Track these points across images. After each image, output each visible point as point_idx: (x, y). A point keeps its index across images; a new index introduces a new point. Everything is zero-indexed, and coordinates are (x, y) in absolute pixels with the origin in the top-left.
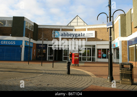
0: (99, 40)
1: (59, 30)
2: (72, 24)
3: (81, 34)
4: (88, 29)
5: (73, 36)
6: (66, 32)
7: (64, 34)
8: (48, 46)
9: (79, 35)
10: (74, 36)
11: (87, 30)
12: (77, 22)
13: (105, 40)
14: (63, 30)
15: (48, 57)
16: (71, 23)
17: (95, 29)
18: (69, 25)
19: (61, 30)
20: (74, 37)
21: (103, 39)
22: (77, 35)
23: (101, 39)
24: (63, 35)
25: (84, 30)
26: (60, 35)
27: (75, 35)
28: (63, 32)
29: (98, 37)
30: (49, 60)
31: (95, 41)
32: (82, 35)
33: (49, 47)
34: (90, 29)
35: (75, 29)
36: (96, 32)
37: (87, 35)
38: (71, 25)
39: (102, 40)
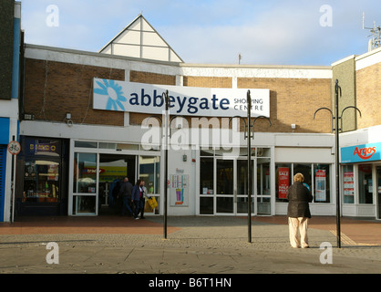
0: (286, 129)
1: (118, 75)
2: (118, 50)
3: (214, 99)
4: (239, 79)
5: (182, 106)
6: (149, 89)
7: (143, 96)
8: (73, 150)
9: (205, 104)
10: (186, 107)
11: (235, 83)
12: (141, 45)
13: (307, 127)
14: (135, 76)
15: (74, 197)
16: (115, 46)
17: (270, 84)
18: (108, 52)
19: (127, 75)
20: (185, 112)
21: (301, 125)
22: (197, 105)
23: (293, 126)
24: (140, 101)
25: (226, 82)
26: (124, 99)
27: (187, 103)
28: (137, 87)
29: (282, 117)
30: (77, 214)
31: (266, 130)
32: (218, 103)
33: (76, 154)
34: (249, 79)
35: (185, 78)
36: (273, 95)
37: (239, 104)
38: (115, 53)
39: (298, 129)
